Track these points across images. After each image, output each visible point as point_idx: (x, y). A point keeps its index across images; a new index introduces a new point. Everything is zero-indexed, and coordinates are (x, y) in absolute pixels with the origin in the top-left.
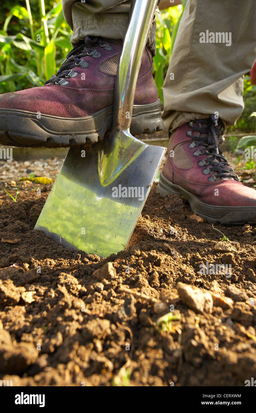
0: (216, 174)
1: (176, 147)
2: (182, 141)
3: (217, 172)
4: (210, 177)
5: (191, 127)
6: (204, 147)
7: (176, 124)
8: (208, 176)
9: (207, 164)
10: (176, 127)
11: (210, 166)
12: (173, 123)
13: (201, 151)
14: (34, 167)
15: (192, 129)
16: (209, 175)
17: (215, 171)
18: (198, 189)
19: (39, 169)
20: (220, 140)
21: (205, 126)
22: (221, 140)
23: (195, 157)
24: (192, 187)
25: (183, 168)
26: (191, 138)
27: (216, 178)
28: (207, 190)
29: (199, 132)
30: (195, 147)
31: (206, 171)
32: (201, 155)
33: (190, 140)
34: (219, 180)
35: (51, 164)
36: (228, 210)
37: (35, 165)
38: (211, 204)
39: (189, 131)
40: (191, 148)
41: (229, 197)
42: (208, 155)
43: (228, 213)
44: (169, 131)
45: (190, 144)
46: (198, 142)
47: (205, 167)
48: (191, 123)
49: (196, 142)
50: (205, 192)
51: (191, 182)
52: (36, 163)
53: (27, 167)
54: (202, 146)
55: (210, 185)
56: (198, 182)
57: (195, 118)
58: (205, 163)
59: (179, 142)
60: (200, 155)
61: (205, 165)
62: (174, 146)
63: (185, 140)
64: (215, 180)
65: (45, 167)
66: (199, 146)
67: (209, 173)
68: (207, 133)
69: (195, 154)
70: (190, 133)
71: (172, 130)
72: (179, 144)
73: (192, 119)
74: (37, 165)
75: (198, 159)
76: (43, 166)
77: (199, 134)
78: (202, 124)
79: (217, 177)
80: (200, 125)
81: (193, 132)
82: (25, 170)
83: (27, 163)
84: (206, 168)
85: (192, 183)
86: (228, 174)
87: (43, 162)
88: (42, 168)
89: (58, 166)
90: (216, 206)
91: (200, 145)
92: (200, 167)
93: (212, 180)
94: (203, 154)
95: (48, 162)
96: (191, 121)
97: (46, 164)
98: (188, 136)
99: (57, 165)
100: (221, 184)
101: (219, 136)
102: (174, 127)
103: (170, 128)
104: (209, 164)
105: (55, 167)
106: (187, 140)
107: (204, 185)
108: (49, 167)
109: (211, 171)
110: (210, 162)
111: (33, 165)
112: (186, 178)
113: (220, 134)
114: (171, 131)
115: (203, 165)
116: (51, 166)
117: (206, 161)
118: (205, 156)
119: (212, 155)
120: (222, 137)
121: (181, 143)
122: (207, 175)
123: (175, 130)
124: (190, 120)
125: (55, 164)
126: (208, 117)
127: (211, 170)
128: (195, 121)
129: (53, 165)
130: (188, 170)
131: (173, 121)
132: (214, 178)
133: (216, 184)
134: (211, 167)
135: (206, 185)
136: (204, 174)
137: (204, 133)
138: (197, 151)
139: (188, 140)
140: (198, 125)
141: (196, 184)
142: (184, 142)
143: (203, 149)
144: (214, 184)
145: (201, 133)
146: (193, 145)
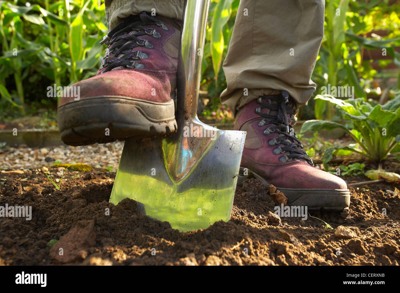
0: (289, 154)
1: (244, 125)
2: (250, 119)
3: (290, 152)
4: (281, 157)
5: (259, 104)
6: (275, 126)
7: (243, 100)
8: (279, 156)
9: (278, 143)
10: (244, 104)
11: (281, 145)
12: (241, 100)
13: (272, 129)
14: (53, 155)
15: (261, 105)
16: (281, 155)
17: (286, 151)
18: (267, 171)
19: (60, 156)
20: (292, 120)
21: (275, 102)
22: (294, 120)
23: (265, 135)
24: (261, 168)
25: (252, 148)
26: (260, 115)
27: (288, 159)
28: (278, 171)
29: (269, 109)
30: (265, 124)
31: (277, 151)
32: (272, 133)
33: (260, 117)
34: (291, 161)
35: (74, 151)
36: (301, 193)
37: (54, 152)
38: (281, 187)
39: (258, 107)
40: (260, 126)
41: (302, 178)
42: (279, 133)
43: (301, 196)
44: (236, 108)
45: (259, 122)
46: (268, 119)
47: (276, 146)
48: (260, 99)
49: (266, 119)
50: (275, 173)
51: (260, 163)
52: (55, 150)
53: (45, 155)
54: (273, 124)
55: (281, 166)
56: (268, 163)
57: (264, 94)
58: (276, 141)
59: (247, 120)
60: (270, 133)
61: (276, 144)
62: (242, 124)
63: (254, 118)
64: (287, 161)
65: (68, 155)
66: (269, 123)
67: (281, 153)
68: (277, 110)
69: (265, 132)
70: (259, 110)
71: (239, 107)
72: (247, 121)
73: (261, 95)
74: (57, 152)
75: (268, 138)
76: (65, 154)
77: (269, 111)
78: (272, 100)
79: (289, 157)
80: (270, 101)
81: (262, 109)
82: (44, 158)
83: (44, 150)
84: (277, 148)
85: (262, 163)
86: (302, 156)
87: (65, 150)
88: (64, 155)
89: (84, 153)
90: (288, 189)
91: (271, 123)
92: (270, 146)
93: (283, 160)
94: (274, 132)
95: (70, 150)
96: (260, 97)
97: (69, 152)
98: (257, 113)
99: (82, 153)
100: (294, 164)
101: (291, 115)
102: (241, 105)
103: (237, 105)
104: (281, 143)
105: (80, 155)
106: (255, 117)
107: (275, 166)
108: (72, 155)
109: (283, 151)
110: (281, 141)
111: (52, 152)
112: (255, 159)
113: (292, 113)
114: (237, 109)
115: (274, 144)
116: (75, 153)
117: (278, 140)
118: (276, 134)
119: (284, 134)
120: (293, 117)
121: (249, 121)
122: (278, 154)
123: (242, 107)
124: (258, 96)
125: (80, 151)
126: (278, 93)
127: (283, 149)
128: (264, 97)
129: (78, 153)
130: (257, 149)
131: (240, 99)
132: (285, 158)
133: (288, 164)
134: (283, 146)
135: (277, 166)
136: (275, 154)
137: (274, 110)
138: (267, 128)
139: (257, 117)
140: (268, 101)
141: (266, 165)
142: (252, 119)
143: (274, 127)
144: (285, 165)
145: (271, 110)
146: (262, 123)
